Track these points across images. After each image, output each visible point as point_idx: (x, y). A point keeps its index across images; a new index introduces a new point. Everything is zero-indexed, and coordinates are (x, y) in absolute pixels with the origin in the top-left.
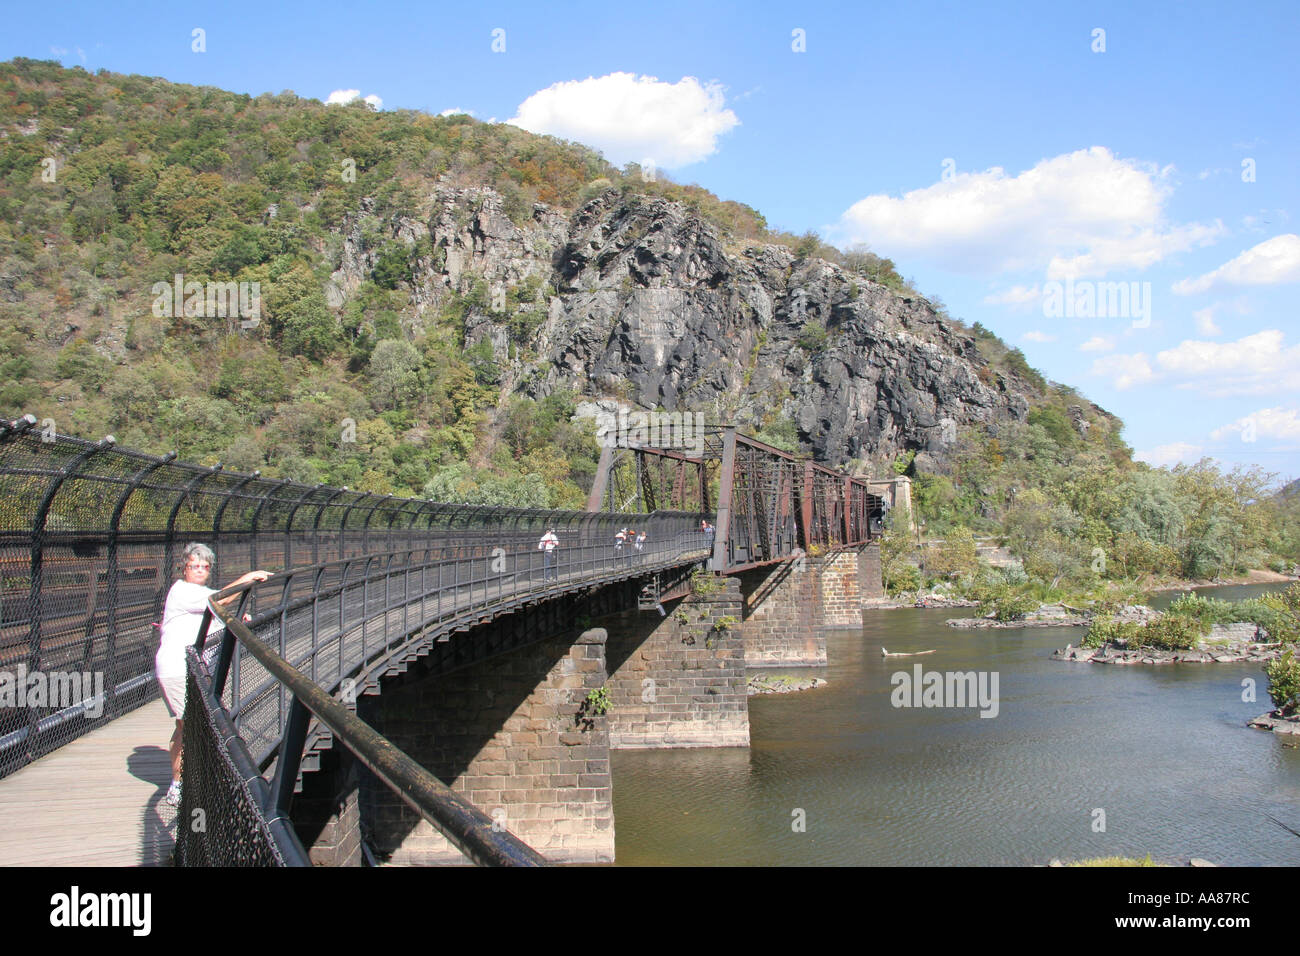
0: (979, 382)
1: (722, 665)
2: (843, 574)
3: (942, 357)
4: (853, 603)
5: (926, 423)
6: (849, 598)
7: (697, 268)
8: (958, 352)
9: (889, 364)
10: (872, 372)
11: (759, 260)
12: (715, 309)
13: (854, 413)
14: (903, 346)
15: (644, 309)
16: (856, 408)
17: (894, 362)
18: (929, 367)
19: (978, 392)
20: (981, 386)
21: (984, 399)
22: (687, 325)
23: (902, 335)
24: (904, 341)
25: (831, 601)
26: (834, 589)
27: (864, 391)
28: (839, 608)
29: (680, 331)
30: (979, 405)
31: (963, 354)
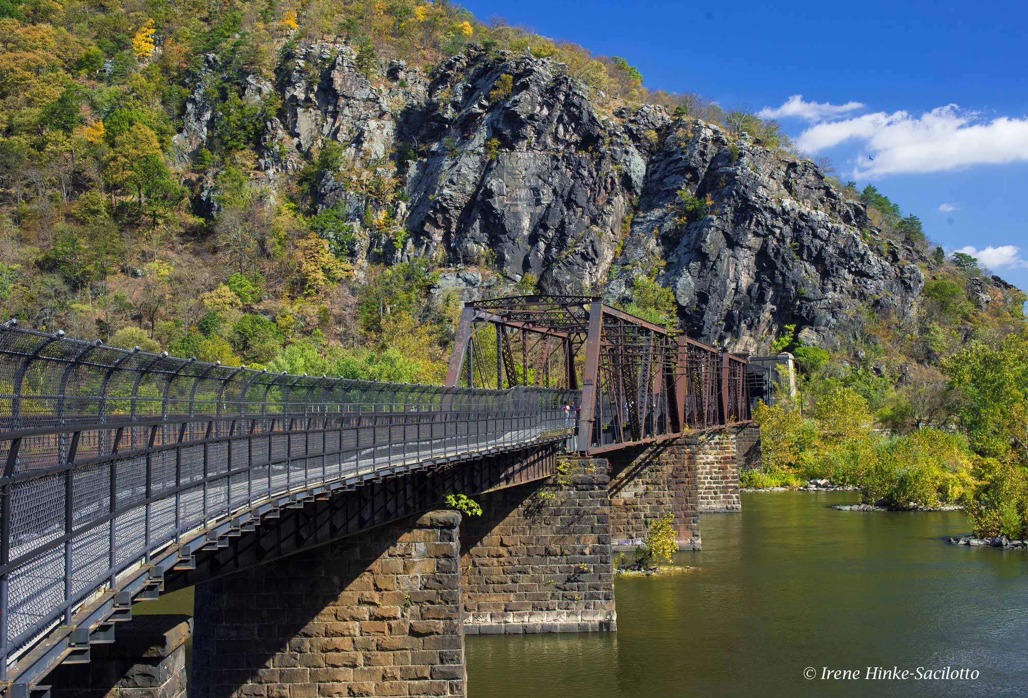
0: (870, 253)
1: (587, 551)
2: (719, 457)
3: (830, 225)
4: (731, 487)
5: (812, 295)
6: (727, 483)
7: (566, 130)
8: (847, 219)
9: (773, 233)
10: (752, 241)
11: (632, 121)
12: (586, 173)
13: (733, 285)
14: (788, 213)
15: (509, 174)
16: (737, 280)
17: (778, 231)
18: (815, 236)
19: (869, 262)
20: (872, 257)
21: (876, 270)
22: (554, 191)
23: (787, 202)
24: (789, 208)
25: (707, 485)
26: (710, 473)
27: (745, 262)
28: (715, 493)
29: (547, 197)
30: (871, 277)
31: (853, 222)
